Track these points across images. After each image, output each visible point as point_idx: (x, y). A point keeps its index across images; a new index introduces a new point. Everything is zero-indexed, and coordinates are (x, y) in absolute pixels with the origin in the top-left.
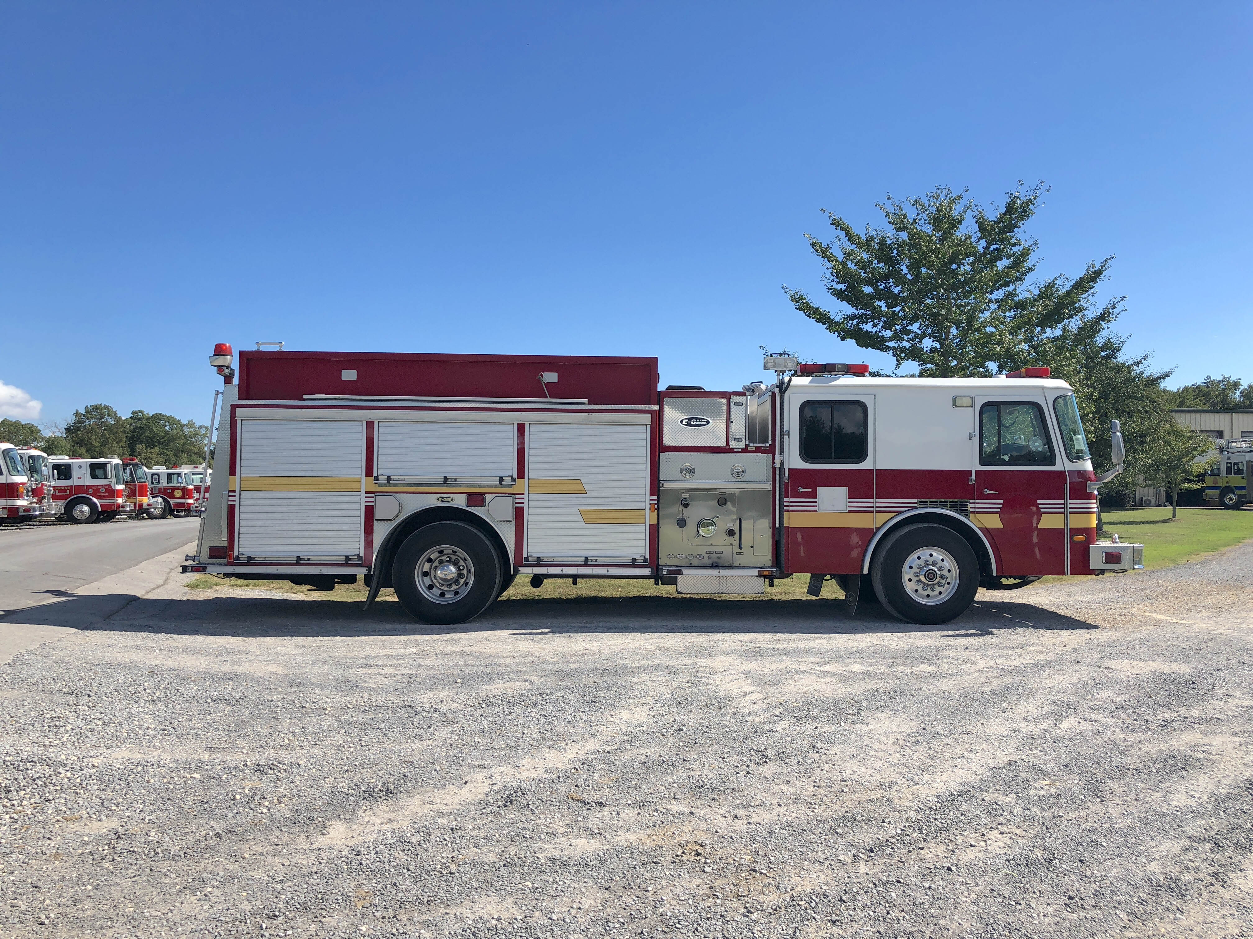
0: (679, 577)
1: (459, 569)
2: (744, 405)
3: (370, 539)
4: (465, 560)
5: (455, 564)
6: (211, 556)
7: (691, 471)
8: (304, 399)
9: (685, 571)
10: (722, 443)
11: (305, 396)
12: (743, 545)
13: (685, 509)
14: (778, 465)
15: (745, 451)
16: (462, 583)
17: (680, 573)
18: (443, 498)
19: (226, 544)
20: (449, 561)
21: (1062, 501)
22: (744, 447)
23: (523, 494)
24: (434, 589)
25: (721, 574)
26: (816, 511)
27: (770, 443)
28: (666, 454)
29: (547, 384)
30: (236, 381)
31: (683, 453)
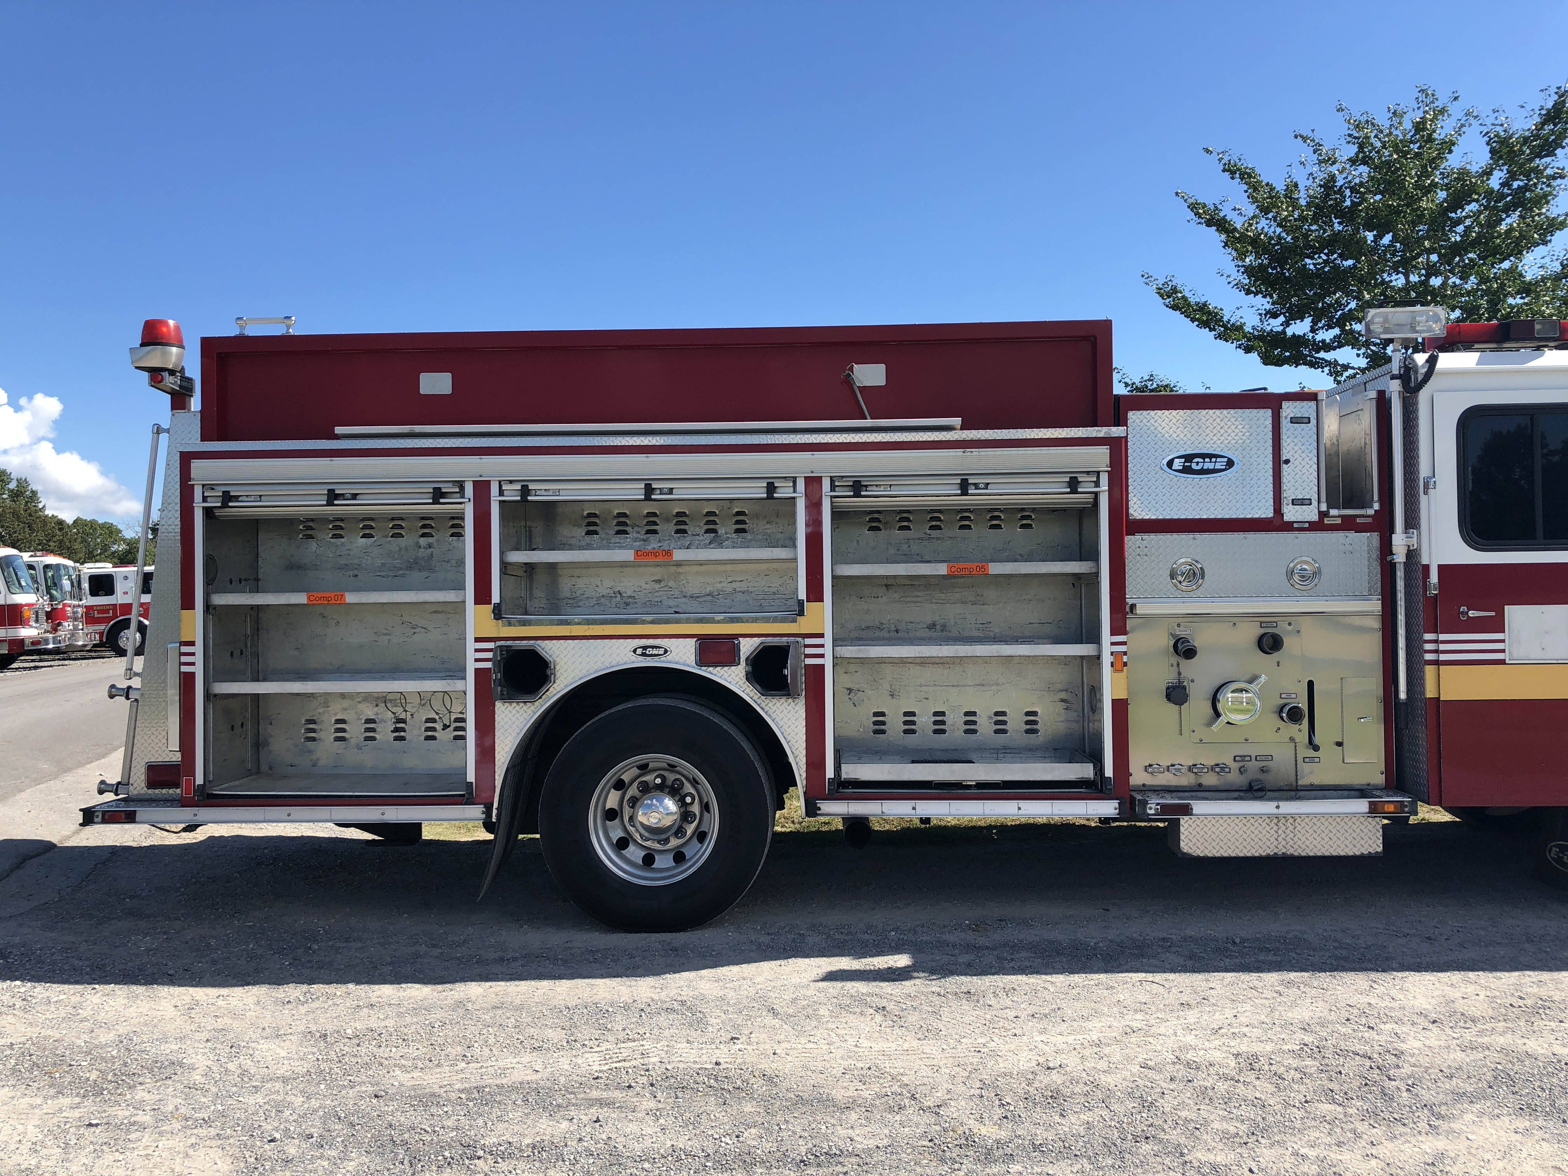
0: (1184, 821)
1: (682, 803)
2: (1313, 421)
3: (487, 743)
4: (695, 782)
5: (675, 791)
6: (151, 784)
7: (1195, 575)
8: (337, 437)
9: (1199, 807)
10: (1266, 511)
11: (339, 430)
12: (1317, 740)
13: (1184, 663)
14: (1400, 556)
15: (1316, 527)
16: (689, 832)
17: (1186, 810)
18: (645, 648)
19: (177, 757)
20: (660, 788)
22: (1315, 517)
23: (821, 636)
24: (632, 848)
25: (1281, 811)
26: (1502, 662)
27: (1376, 506)
28: (1138, 537)
29: (863, 389)
30: (195, 403)
31: (1175, 535)
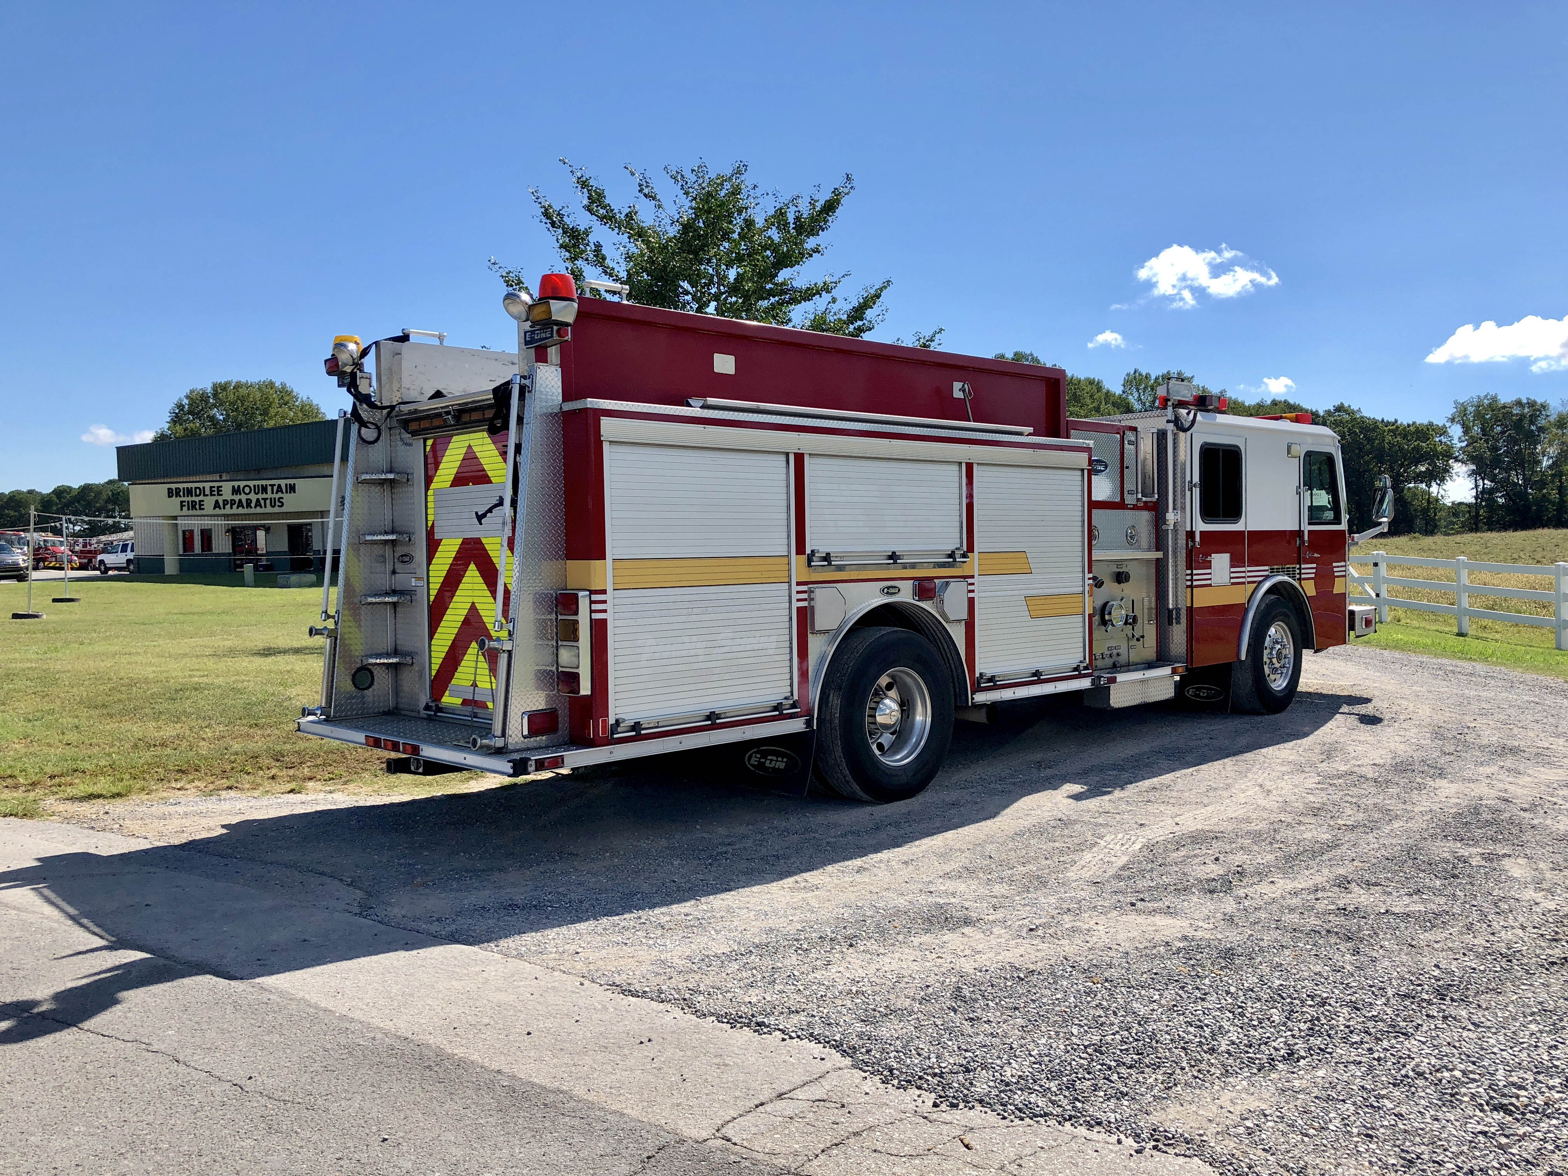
0: (1112, 686)
2: (1135, 444)
3: (805, 668)
6: (532, 733)
9: (1119, 678)
10: (1117, 497)
14: (1170, 526)
15: (1136, 507)
17: (1111, 680)
18: (888, 588)
21: (1343, 564)
22: (1136, 502)
23: (974, 577)
25: (1145, 676)
26: (1210, 585)
27: (1156, 496)
